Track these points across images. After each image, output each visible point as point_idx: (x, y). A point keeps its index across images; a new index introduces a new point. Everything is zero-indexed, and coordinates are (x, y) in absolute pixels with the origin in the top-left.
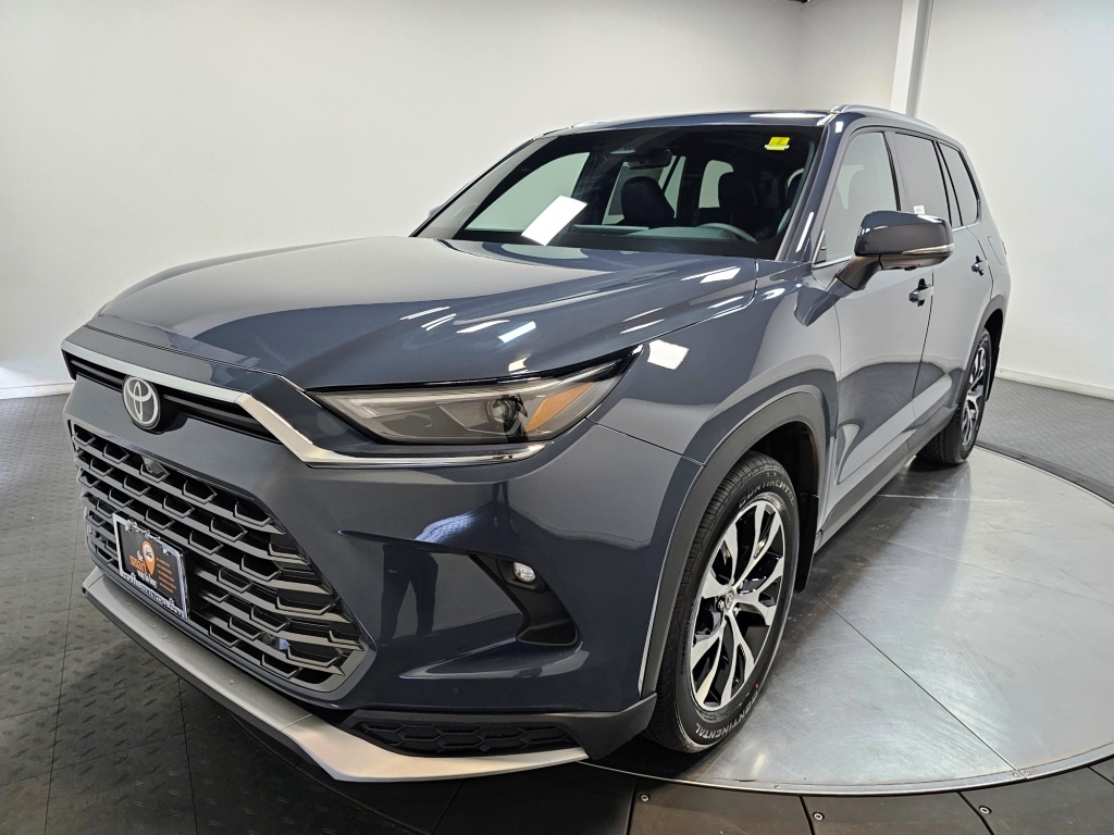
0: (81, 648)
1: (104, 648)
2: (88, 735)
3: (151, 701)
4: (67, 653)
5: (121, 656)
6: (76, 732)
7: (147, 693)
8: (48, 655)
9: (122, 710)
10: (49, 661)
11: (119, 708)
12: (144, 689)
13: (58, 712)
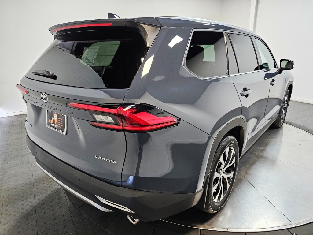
0: (39, 196)
1: (45, 195)
2: (46, 223)
3: (62, 211)
4: (35, 197)
5: (51, 197)
6: (42, 222)
7: (60, 209)
8: (30, 198)
9: (54, 214)
10: (30, 200)
11: (53, 214)
12: (59, 207)
13: (36, 216)
